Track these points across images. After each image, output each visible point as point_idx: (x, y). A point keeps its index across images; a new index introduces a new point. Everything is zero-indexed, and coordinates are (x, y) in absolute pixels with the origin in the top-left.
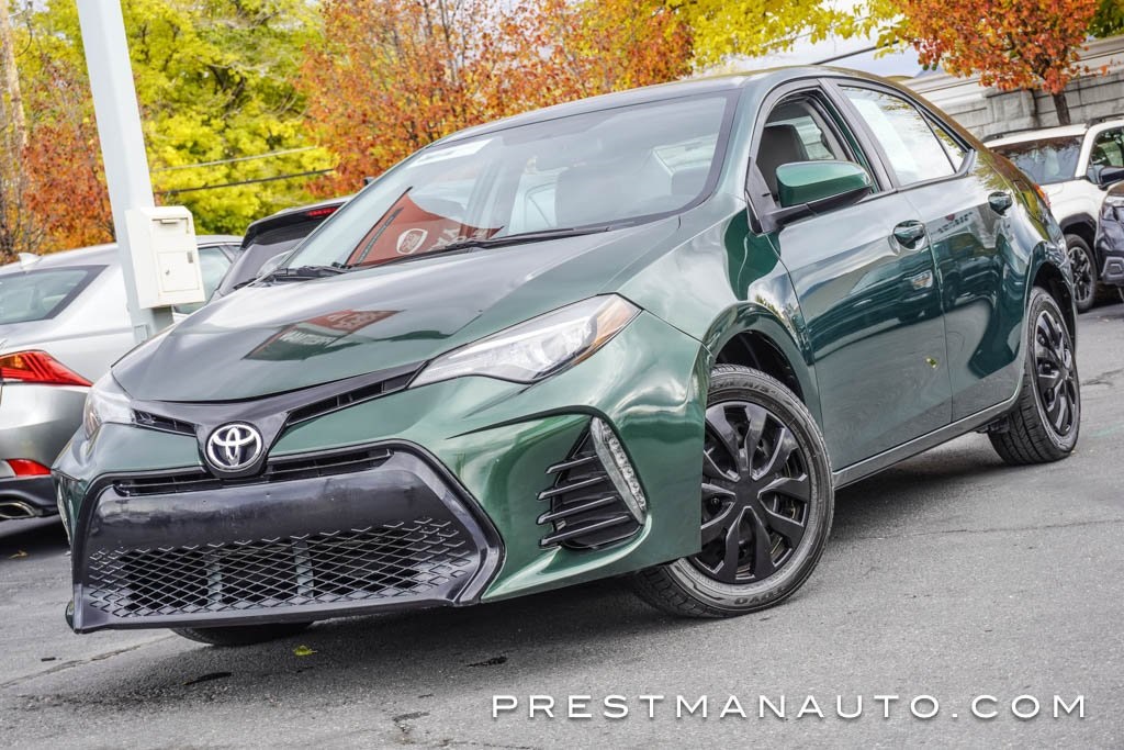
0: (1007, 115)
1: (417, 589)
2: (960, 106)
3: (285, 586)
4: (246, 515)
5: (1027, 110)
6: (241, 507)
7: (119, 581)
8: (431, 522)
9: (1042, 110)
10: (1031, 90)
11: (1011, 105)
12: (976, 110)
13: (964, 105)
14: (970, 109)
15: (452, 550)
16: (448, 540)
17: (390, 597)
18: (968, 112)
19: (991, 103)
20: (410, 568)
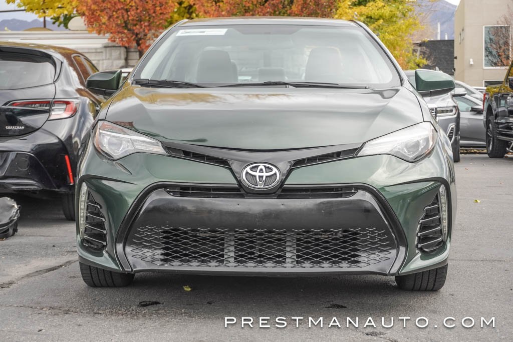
0: (113, 57)
1: (360, 265)
2: (89, 49)
3: (279, 256)
4: (267, 215)
5: (123, 56)
6: (264, 210)
7: (156, 244)
8: (375, 230)
9: (130, 58)
10: (126, 47)
11: (116, 53)
12: (96, 52)
13: (92, 49)
14: (94, 51)
15: (381, 246)
16: (381, 240)
17: (345, 267)
18: (93, 52)
19: (106, 51)
20: (355, 253)
